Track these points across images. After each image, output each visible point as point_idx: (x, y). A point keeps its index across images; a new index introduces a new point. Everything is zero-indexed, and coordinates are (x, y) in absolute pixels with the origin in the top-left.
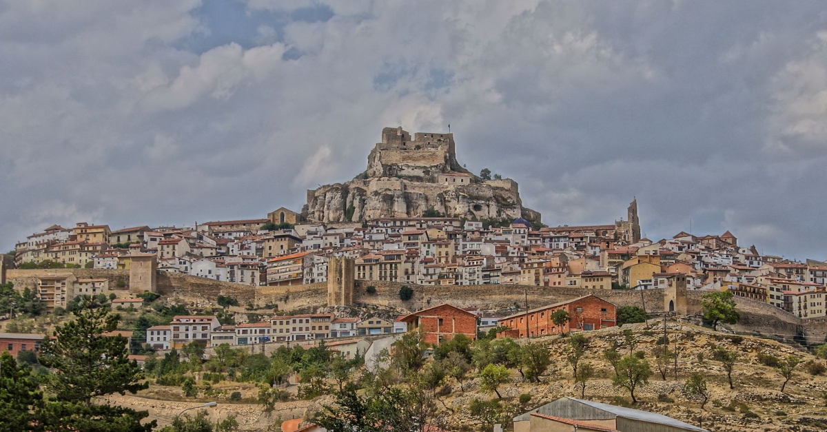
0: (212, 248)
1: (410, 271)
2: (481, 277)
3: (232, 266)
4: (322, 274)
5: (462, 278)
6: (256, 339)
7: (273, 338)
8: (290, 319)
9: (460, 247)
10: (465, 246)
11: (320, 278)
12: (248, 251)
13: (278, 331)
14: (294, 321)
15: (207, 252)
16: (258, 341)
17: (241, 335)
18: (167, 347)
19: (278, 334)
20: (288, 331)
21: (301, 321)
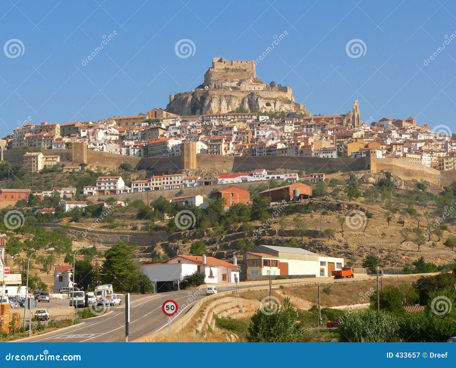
0: (116, 135)
1: (227, 148)
2: (266, 151)
3: (128, 147)
4: (178, 151)
5: (255, 152)
6: (143, 189)
7: (152, 188)
8: (161, 177)
9: (256, 133)
10: (258, 133)
11: (177, 153)
12: (137, 136)
13: (155, 184)
14: (164, 179)
15: (114, 138)
16: (144, 190)
17: (135, 187)
18: (95, 194)
19: (155, 186)
20: (160, 184)
21: (167, 179)
